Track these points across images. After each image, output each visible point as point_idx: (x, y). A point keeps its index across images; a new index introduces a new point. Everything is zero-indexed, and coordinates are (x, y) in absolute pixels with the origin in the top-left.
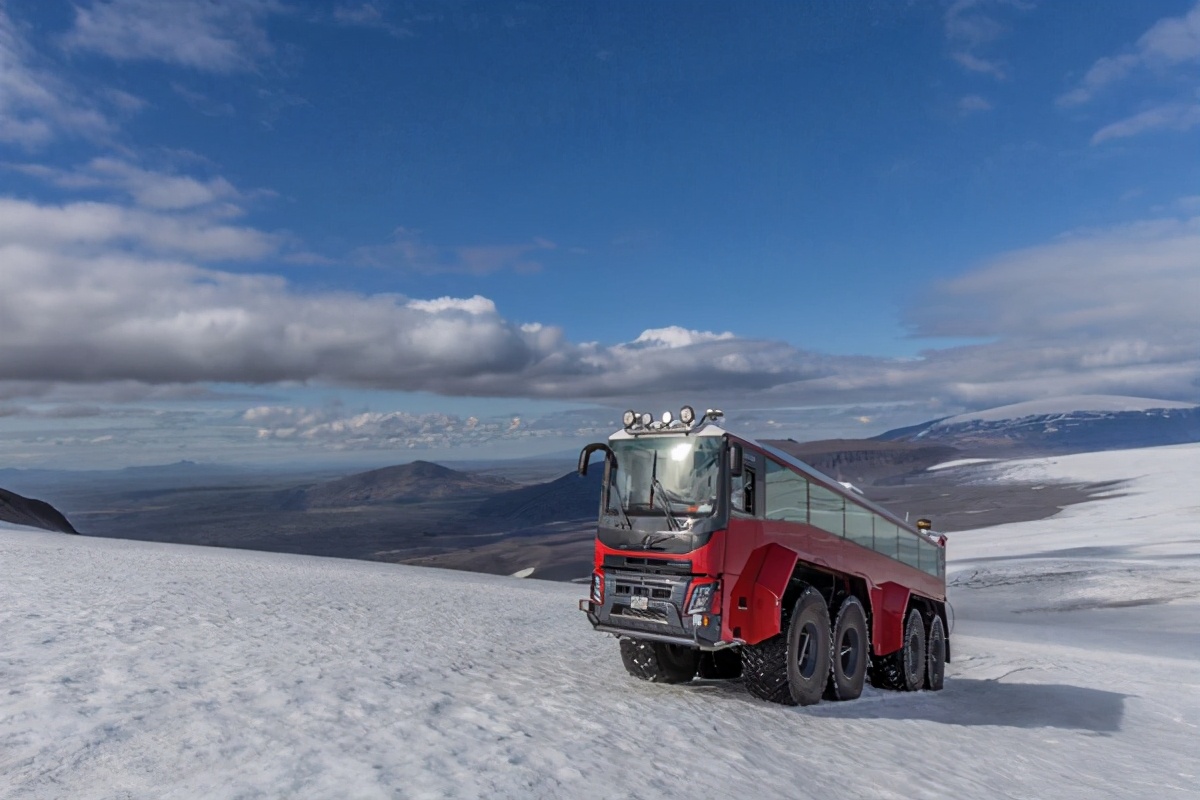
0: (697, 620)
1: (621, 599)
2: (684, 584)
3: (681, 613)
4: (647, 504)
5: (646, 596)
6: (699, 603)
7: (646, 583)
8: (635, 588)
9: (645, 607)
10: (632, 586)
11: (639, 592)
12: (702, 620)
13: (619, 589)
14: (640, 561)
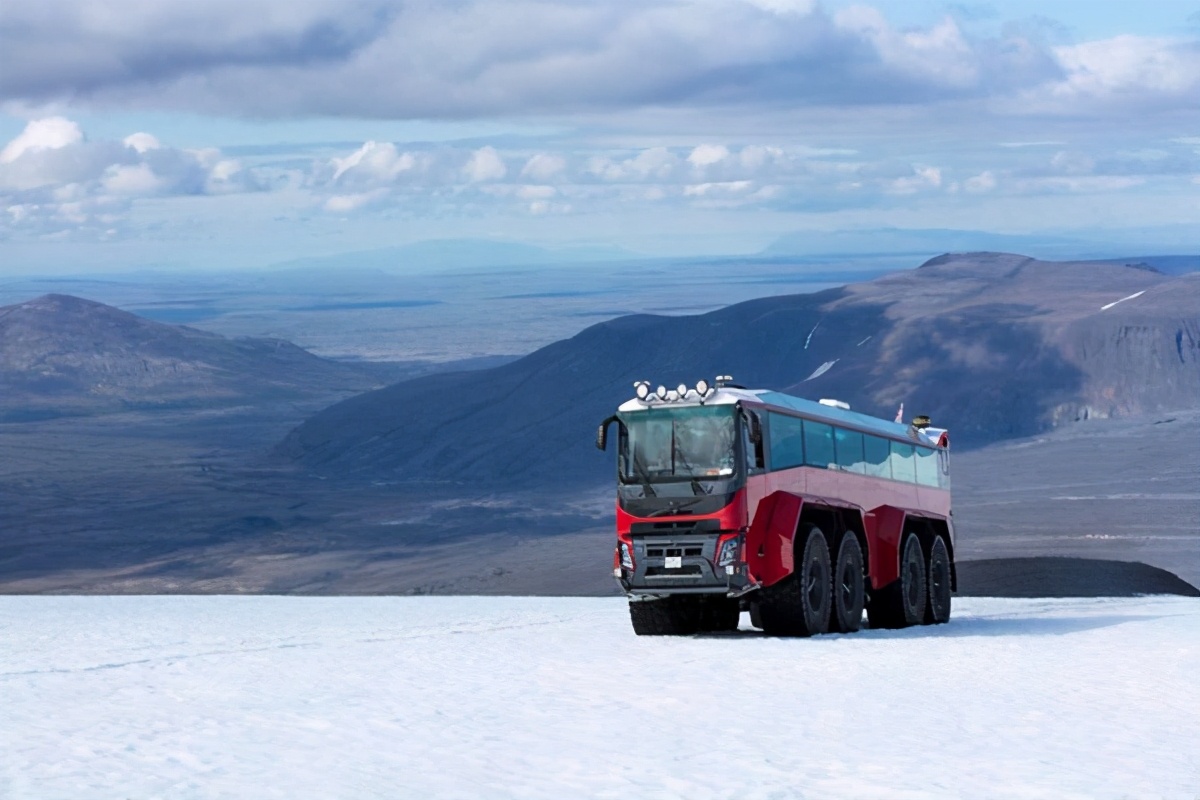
0: (730, 570)
1: (654, 561)
2: (714, 541)
3: (714, 566)
4: (669, 471)
5: (679, 555)
6: (729, 555)
7: (679, 544)
8: (668, 551)
9: (679, 566)
10: (665, 549)
11: (671, 553)
12: (735, 570)
13: (650, 553)
14: (669, 525)
